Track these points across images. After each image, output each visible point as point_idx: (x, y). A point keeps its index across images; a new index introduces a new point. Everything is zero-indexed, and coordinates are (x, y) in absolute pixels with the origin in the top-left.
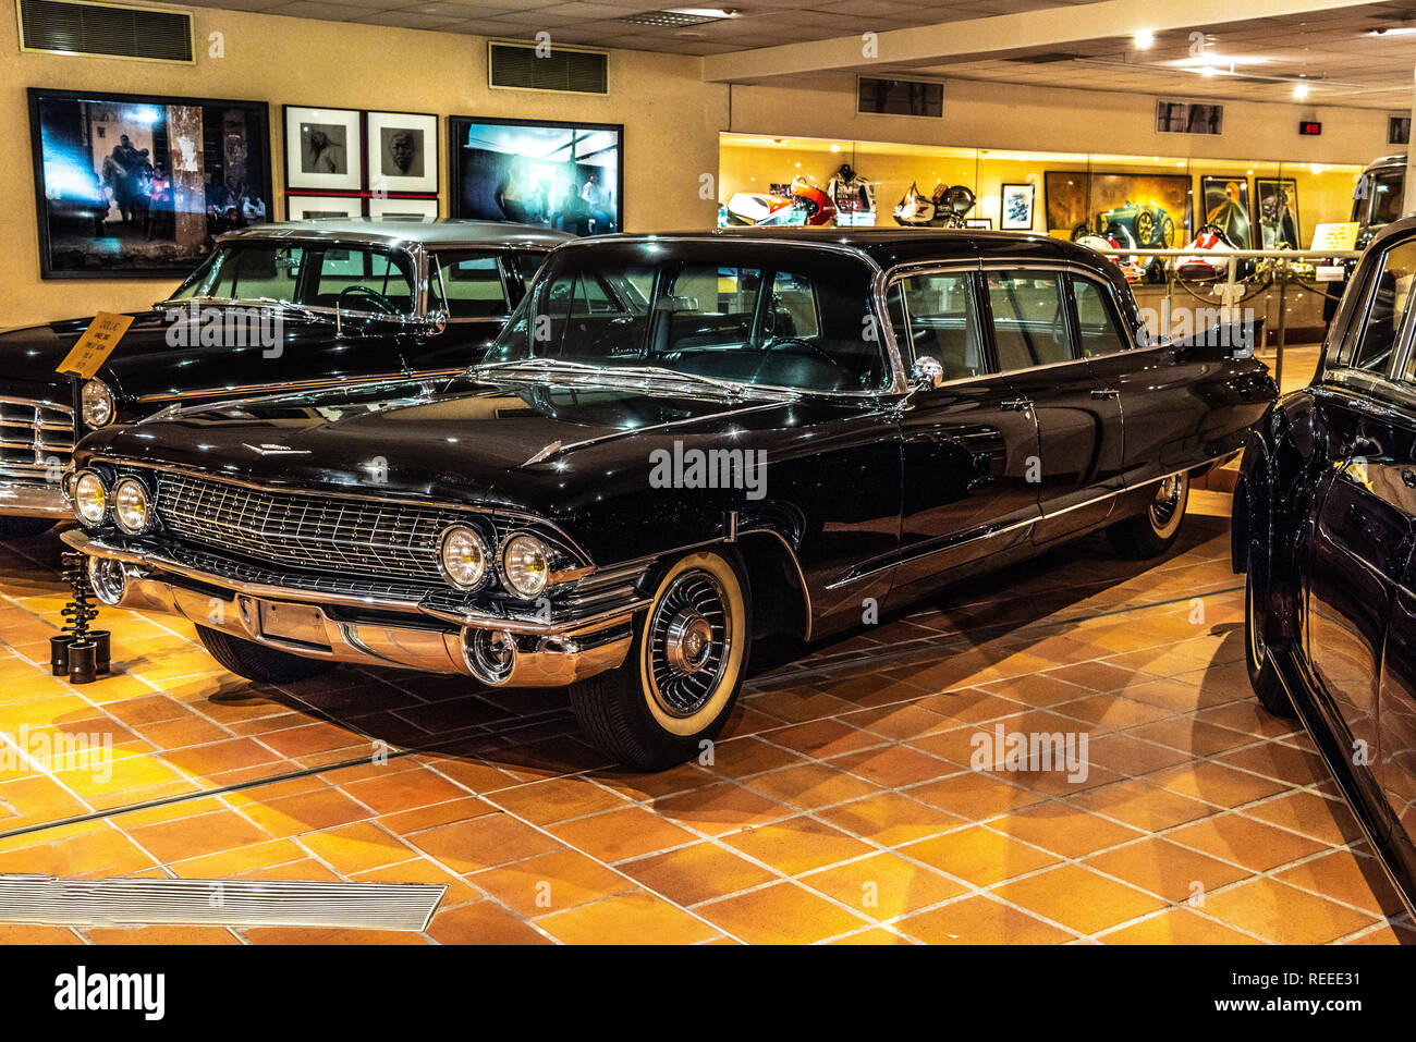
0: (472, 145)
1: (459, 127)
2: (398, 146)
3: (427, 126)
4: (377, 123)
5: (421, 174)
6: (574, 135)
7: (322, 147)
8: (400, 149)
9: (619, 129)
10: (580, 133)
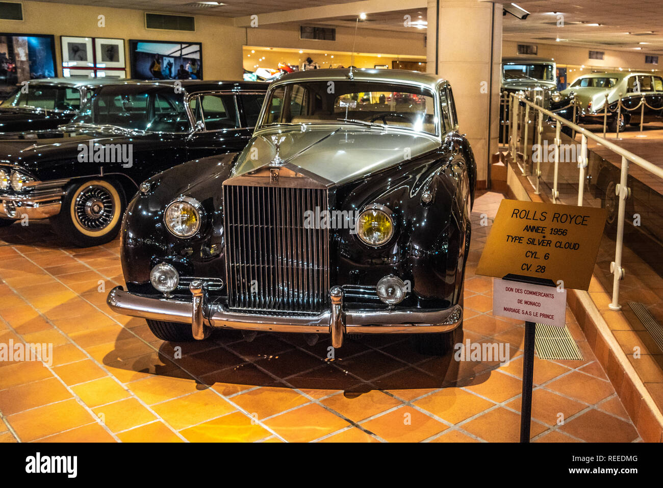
0: (139, 50)
1: (133, 44)
2: (108, 51)
3: (120, 43)
4: (99, 42)
5: (118, 60)
6: (181, 46)
7: (77, 51)
8: (109, 52)
9: (200, 44)
10: (184, 46)
